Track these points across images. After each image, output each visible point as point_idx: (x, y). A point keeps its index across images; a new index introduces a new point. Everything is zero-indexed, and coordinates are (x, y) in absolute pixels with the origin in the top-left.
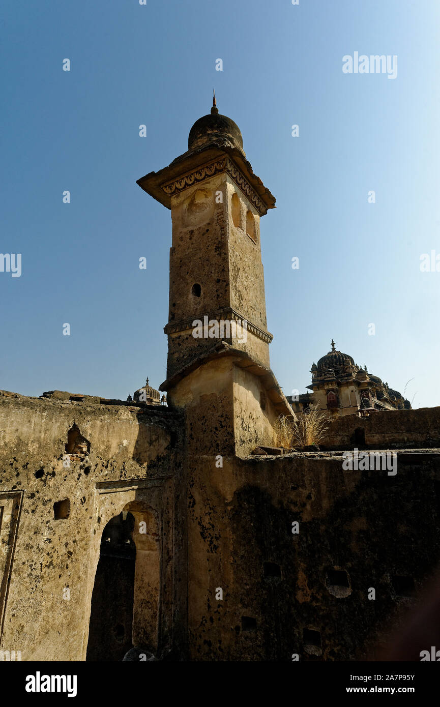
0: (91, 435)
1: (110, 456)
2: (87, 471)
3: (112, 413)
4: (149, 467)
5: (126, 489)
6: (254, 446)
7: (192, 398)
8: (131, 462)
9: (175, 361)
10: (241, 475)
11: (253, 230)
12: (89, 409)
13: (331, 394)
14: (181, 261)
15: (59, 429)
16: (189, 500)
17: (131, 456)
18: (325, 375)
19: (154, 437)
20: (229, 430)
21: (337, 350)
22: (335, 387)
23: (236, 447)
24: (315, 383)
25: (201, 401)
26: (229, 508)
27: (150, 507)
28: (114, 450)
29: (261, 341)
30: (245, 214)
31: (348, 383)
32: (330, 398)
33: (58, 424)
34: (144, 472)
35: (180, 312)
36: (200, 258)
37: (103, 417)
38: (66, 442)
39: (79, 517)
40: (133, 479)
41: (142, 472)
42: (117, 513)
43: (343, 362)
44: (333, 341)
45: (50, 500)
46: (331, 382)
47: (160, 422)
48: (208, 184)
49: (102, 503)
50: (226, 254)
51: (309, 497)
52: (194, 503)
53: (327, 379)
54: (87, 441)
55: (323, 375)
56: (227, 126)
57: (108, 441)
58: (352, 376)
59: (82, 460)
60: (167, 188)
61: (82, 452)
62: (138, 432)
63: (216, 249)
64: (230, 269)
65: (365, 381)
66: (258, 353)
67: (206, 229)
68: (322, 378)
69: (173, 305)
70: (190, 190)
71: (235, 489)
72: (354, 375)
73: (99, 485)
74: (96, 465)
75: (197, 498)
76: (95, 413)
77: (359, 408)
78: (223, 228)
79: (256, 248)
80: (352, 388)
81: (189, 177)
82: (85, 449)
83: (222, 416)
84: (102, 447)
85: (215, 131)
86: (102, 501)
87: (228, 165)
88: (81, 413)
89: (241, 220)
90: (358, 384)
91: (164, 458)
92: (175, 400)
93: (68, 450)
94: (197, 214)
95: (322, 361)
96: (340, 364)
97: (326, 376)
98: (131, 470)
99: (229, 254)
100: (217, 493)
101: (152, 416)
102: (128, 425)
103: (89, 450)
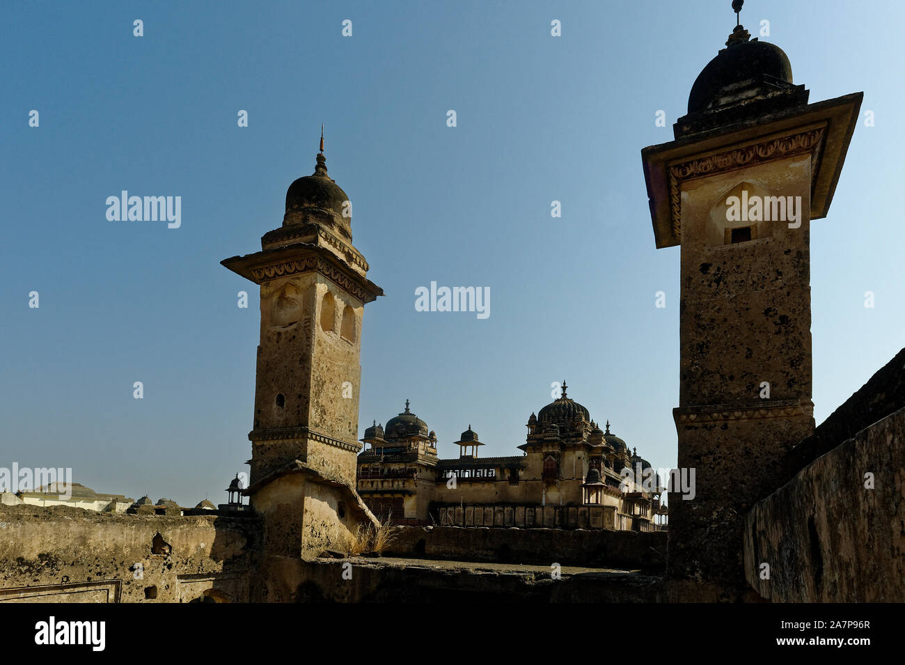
0: (172, 540)
1: (189, 556)
2: (170, 567)
3: (190, 523)
4: (224, 564)
5: (205, 579)
6: (322, 549)
7: (270, 505)
8: (208, 560)
9: (257, 469)
10: (303, 573)
11: (352, 327)
12: (169, 521)
13: (550, 460)
14: (267, 365)
15: (145, 537)
16: (263, 590)
17: (209, 555)
18: (545, 432)
19: (230, 540)
20: (299, 536)
21: (568, 397)
22: (557, 450)
23: (303, 551)
24: (530, 442)
25: (278, 509)
26: (293, 597)
27: (227, 594)
28: (193, 551)
29: (348, 452)
30: (340, 313)
31: (575, 446)
32: (548, 466)
33: (145, 533)
34: (220, 567)
35: (264, 420)
36: (285, 367)
37: (182, 526)
38: (152, 546)
39: (164, 598)
40: (210, 572)
41: (218, 568)
42: (196, 597)
43: (574, 416)
44: (564, 384)
45: (142, 586)
46: (552, 443)
47: (236, 527)
48: (298, 281)
49: (183, 589)
50: (309, 369)
51: (347, 592)
52: (267, 592)
53: (547, 438)
54: (169, 545)
55: (543, 431)
56: (328, 198)
57: (187, 544)
58: (582, 436)
59: (165, 559)
60: (256, 272)
61: (165, 553)
62: (214, 537)
63: (300, 361)
64: (311, 386)
65: (599, 446)
66: (340, 465)
67: (293, 335)
68: (541, 436)
69: (258, 412)
70: (281, 281)
71: (298, 583)
72: (585, 436)
73: (180, 577)
74: (177, 563)
75: (270, 588)
76: (176, 523)
77: (584, 482)
78: (309, 338)
79: (353, 350)
80: (580, 453)
81: (279, 266)
82: (167, 551)
83: (293, 525)
84: (182, 549)
85: (313, 205)
86: (183, 588)
87: (319, 264)
88: (163, 524)
89: (334, 322)
90: (588, 448)
91: (240, 557)
92: (256, 506)
93: (154, 551)
94: (288, 309)
95: (546, 411)
96: (569, 416)
97: (547, 434)
98: (208, 566)
99: (312, 369)
100: (285, 586)
101: (229, 522)
102: (205, 532)
103: (170, 552)
